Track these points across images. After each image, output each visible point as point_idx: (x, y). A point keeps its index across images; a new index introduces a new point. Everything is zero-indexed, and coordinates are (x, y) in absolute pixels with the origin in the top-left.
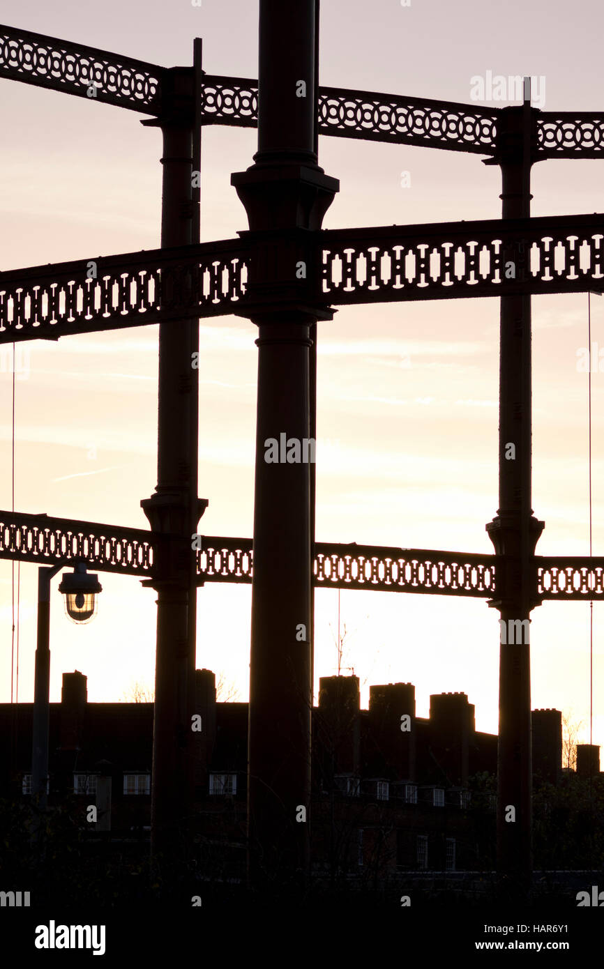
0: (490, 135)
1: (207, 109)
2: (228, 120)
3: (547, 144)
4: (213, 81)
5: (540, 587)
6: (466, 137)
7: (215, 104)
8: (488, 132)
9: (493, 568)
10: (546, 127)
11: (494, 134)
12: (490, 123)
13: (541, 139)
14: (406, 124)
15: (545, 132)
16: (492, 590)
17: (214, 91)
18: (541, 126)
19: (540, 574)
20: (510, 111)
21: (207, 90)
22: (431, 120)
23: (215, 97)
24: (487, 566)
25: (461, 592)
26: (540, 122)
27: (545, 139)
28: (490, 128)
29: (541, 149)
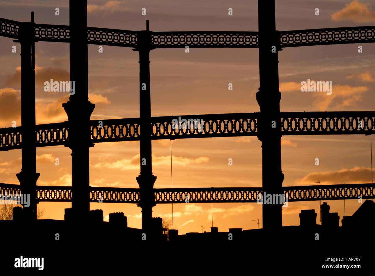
0: (135, 41)
1: (36, 36)
2: (43, 39)
3: (155, 43)
4: (38, 26)
5: (155, 199)
6: (126, 42)
7: (39, 34)
8: (134, 40)
9: (139, 193)
10: (155, 37)
11: (136, 40)
12: (135, 36)
13: (153, 42)
14: (106, 38)
15: (154, 39)
16: (139, 201)
17: (38, 29)
18: (153, 37)
19: (155, 195)
20: (142, 32)
21: (36, 29)
22: (114, 36)
23: (39, 31)
24: (137, 193)
25: (128, 202)
26: (152, 35)
27: (154, 41)
28: (135, 38)
29: (153, 45)
